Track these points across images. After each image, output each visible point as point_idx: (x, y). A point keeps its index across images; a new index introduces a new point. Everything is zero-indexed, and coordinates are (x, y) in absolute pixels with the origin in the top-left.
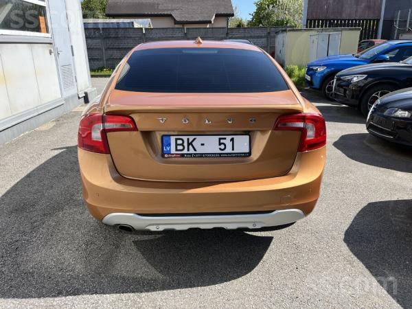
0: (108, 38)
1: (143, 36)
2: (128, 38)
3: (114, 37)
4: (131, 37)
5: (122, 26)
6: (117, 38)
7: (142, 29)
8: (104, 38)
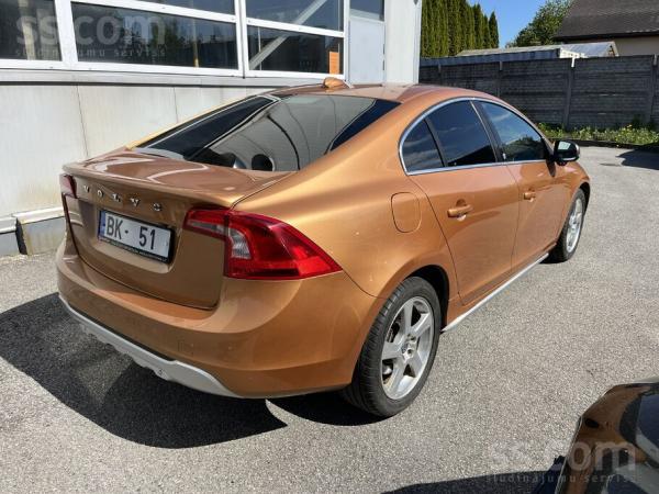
0: (509, 77)
1: (569, 72)
2: (543, 75)
3: (519, 76)
4: (547, 75)
5: (538, 57)
6: (524, 77)
7: (570, 59)
8: (504, 78)
